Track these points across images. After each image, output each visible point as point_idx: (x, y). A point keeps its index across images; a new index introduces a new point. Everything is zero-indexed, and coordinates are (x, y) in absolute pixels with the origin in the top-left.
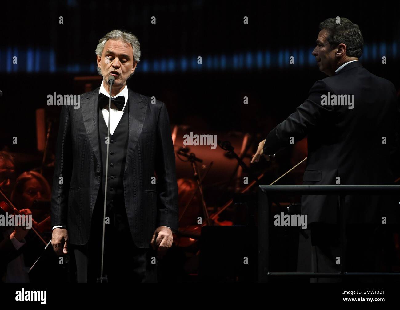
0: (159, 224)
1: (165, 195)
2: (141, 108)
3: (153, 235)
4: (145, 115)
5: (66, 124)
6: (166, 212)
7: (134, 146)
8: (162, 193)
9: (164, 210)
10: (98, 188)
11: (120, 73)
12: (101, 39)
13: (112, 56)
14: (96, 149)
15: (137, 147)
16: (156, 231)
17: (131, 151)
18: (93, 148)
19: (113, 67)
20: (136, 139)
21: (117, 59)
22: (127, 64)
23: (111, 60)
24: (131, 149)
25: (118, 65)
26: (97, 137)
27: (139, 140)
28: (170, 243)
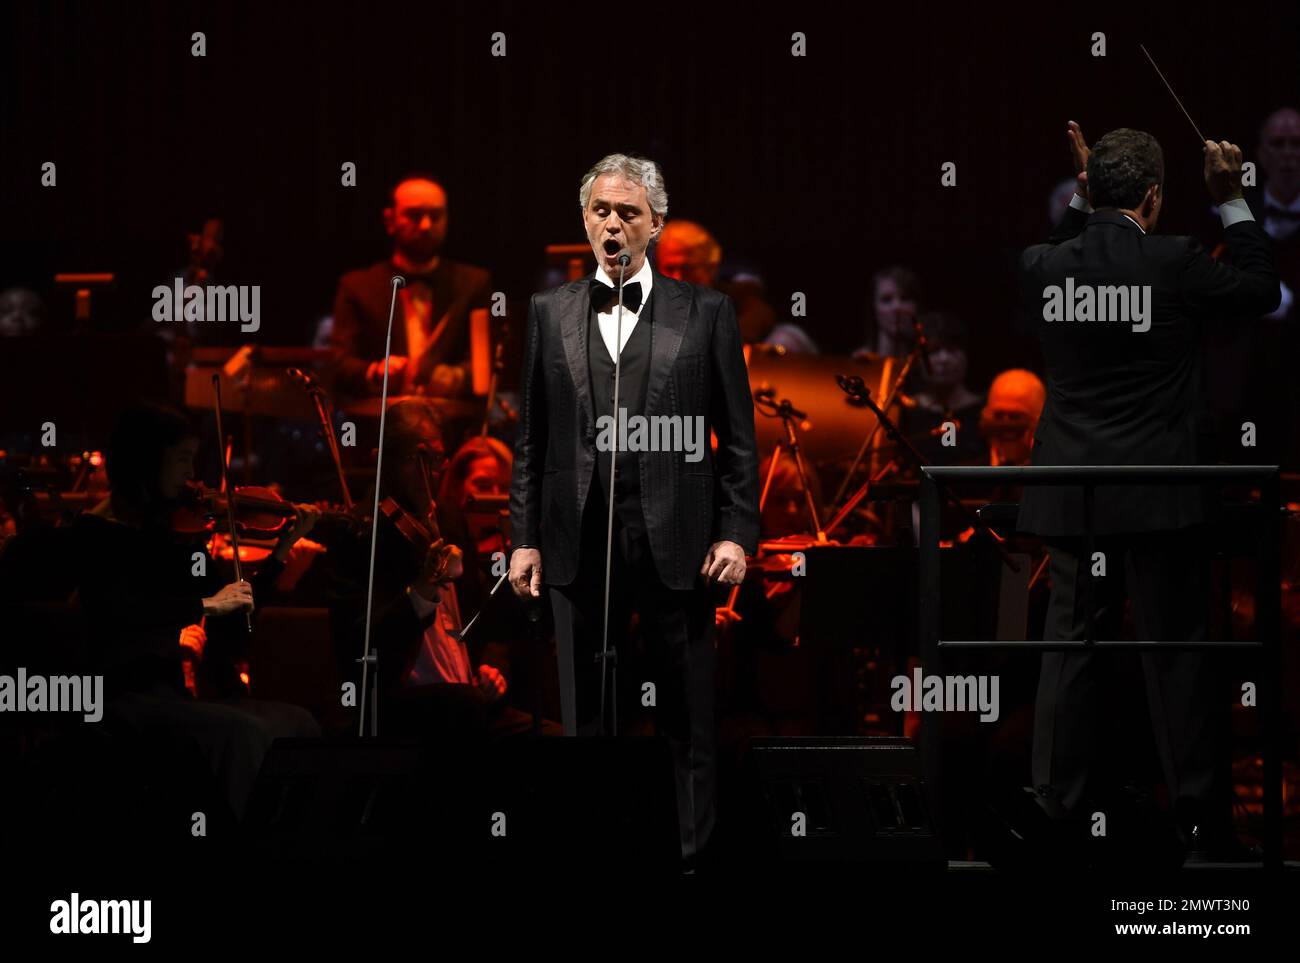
0: (717, 537)
1: (732, 481)
2: (679, 309)
3: (706, 556)
4: (686, 322)
5: (533, 345)
6: (733, 513)
7: (660, 384)
8: (724, 477)
9: (729, 508)
10: (592, 468)
11: (620, 243)
12: (586, 176)
13: (604, 208)
14: (583, 391)
15: (667, 387)
16: (711, 550)
17: (655, 395)
18: (580, 390)
19: (609, 231)
20: (666, 371)
21: (614, 214)
22: (637, 221)
23: (603, 216)
24: (656, 391)
25: (617, 226)
26: (586, 369)
27: (672, 372)
28: (740, 574)
